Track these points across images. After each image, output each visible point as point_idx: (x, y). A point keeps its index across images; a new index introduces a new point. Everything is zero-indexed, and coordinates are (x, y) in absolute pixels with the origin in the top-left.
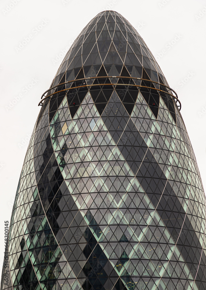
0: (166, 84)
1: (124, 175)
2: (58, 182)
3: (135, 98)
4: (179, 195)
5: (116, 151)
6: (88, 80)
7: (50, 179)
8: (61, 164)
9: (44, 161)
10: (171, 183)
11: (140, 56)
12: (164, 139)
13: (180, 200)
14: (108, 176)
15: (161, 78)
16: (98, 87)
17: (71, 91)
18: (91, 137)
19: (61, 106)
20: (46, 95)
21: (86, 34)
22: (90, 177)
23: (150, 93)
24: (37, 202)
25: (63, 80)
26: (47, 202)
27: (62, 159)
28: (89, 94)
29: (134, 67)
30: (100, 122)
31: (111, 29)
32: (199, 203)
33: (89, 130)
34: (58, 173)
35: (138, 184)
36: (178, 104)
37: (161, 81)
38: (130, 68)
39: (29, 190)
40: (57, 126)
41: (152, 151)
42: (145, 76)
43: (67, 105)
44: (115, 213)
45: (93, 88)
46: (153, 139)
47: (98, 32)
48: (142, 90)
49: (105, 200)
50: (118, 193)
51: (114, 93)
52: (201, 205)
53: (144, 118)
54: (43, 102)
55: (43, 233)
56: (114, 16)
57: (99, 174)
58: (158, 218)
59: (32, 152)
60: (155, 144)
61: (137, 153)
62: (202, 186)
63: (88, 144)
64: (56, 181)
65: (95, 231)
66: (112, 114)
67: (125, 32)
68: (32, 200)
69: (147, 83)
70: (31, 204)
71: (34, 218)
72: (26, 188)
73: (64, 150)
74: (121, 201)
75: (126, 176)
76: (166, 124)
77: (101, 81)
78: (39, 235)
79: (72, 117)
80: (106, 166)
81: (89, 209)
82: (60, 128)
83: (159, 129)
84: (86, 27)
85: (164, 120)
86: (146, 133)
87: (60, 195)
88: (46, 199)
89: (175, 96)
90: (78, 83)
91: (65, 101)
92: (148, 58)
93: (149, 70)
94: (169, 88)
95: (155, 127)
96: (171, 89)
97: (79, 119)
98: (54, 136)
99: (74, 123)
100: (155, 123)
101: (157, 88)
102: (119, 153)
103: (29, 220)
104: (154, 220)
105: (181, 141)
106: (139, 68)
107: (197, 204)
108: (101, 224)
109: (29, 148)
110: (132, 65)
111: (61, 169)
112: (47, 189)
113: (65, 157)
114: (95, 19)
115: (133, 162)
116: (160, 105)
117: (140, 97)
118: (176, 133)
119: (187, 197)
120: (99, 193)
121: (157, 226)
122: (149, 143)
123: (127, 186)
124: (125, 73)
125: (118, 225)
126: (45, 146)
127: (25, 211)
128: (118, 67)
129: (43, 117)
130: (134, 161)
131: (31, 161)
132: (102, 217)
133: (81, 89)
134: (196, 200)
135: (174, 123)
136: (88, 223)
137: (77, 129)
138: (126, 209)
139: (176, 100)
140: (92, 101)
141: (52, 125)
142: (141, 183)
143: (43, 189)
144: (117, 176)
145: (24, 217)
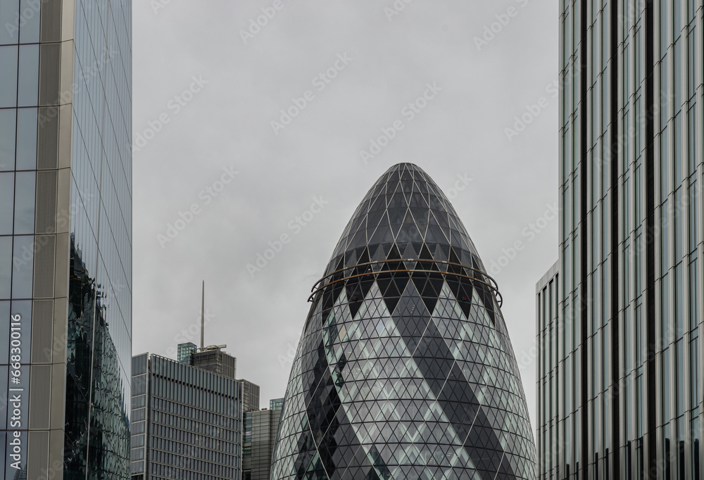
0: (482, 271)
1: (422, 398)
2: (334, 406)
3: (439, 289)
4: (496, 426)
5: (411, 364)
6: (374, 266)
7: (323, 402)
8: (338, 382)
9: (316, 378)
10: (485, 410)
11: (447, 229)
12: (477, 348)
13: (497, 433)
14: (400, 399)
15: (476, 261)
16: (388, 275)
17: (351, 281)
18: (378, 345)
19: (338, 302)
20: (317, 286)
21: (373, 199)
22: (376, 400)
23: (460, 283)
24: (307, 433)
25: (341, 266)
26: (320, 432)
27: (340, 376)
28: (375, 285)
29: (438, 246)
30: (391, 324)
31: (407, 190)
32: (522, 437)
33: (375, 335)
34: (334, 394)
35: (440, 411)
36: (498, 298)
37: (475, 265)
38: (433, 247)
39: (295, 416)
40: (333, 329)
41: (460, 365)
42: (453, 258)
43: (346, 301)
44: (408, 449)
45: (381, 276)
46: (462, 347)
47: (389, 195)
48: (448, 277)
49: (396, 432)
50: (413, 423)
51: (410, 284)
52: (525, 440)
53: (450, 319)
54: (314, 296)
55: (315, 474)
56: (411, 171)
57: (388, 397)
58: (466, 457)
59: (300, 365)
60: (465, 356)
61: (440, 368)
62: (527, 414)
63: (373, 355)
64: (332, 405)
65: (382, 473)
66: (406, 313)
67: (426, 195)
68: (300, 430)
69: (455, 268)
70: (299, 436)
71: (303, 454)
72: (291, 414)
73: (342, 363)
74: (417, 432)
75: (424, 400)
76: (480, 327)
77: (393, 265)
78: (309, 476)
79: (353, 317)
80: (397, 384)
81: (374, 444)
82: (337, 333)
83: (471, 334)
84: (373, 188)
85: (478, 322)
86: (453, 339)
87: (336, 425)
88: (317, 429)
89: (495, 286)
90: (361, 269)
91: (343, 295)
92: (459, 232)
93: (459, 250)
94: (486, 275)
95: (466, 331)
96: (489, 277)
97: (362, 320)
98: (328, 344)
99: (355, 325)
100: (466, 325)
101: (470, 275)
102: (415, 367)
103: (296, 457)
104: (460, 459)
105: (501, 351)
106: (445, 247)
107: (520, 438)
108: (390, 463)
109: (296, 360)
110: (435, 242)
111: (338, 388)
112: (319, 415)
113: (343, 372)
114: (386, 176)
115: (434, 381)
116: (473, 299)
117: (446, 288)
118: (494, 339)
119: (506, 429)
120: (387, 421)
121: (464, 468)
122: (456, 354)
123: (425, 413)
124: (425, 254)
125: (413, 465)
126: (317, 358)
127: (291, 444)
128: (416, 246)
129: (314, 318)
130: (436, 379)
131: (298, 378)
132: (391, 454)
133: (365, 278)
134: (518, 433)
135: (491, 326)
136: (372, 462)
137: (358, 335)
138: (424, 444)
139: (495, 292)
140: (379, 295)
141: (326, 329)
142: (444, 409)
143: (314, 416)
144: (412, 399)
145: (290, 453)
